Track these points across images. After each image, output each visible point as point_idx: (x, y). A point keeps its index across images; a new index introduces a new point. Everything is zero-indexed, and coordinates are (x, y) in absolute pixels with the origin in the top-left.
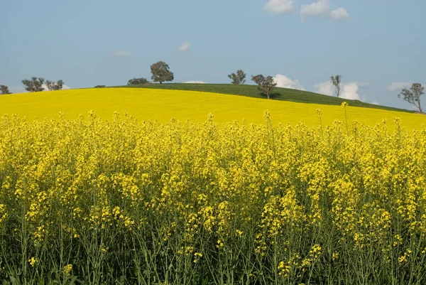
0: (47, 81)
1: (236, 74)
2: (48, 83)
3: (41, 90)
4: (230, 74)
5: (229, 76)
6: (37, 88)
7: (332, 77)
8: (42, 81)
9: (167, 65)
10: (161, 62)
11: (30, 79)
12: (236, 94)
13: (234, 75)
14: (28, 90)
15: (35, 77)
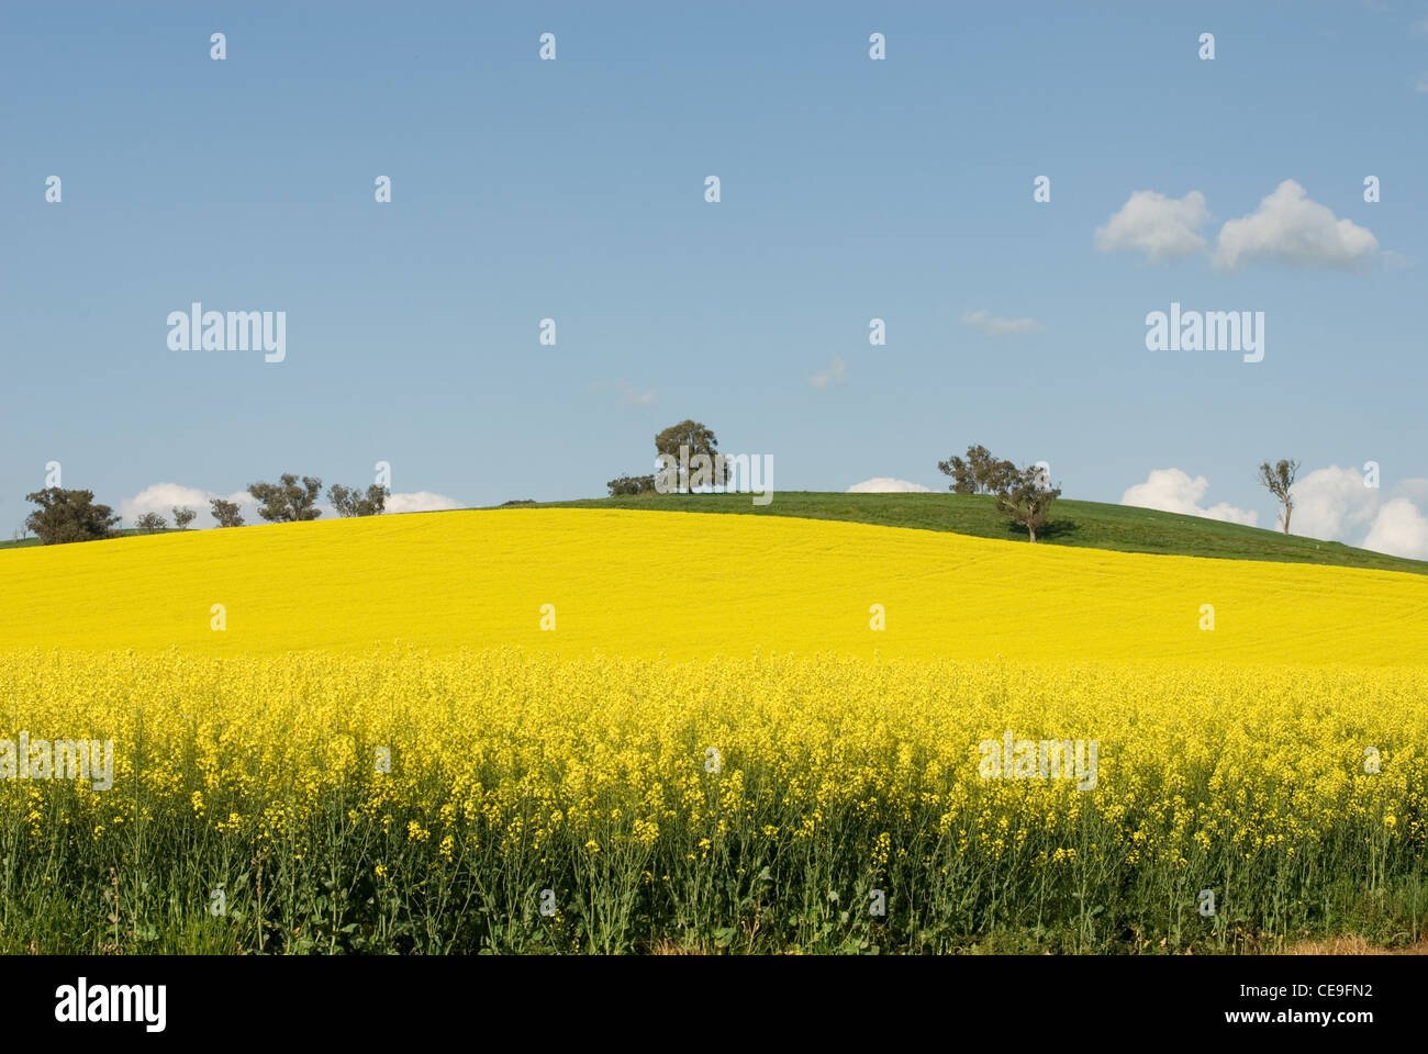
0: (335, 488)
1: (966, 459)
2: (339, 496)
3: (311, 516)
4: (946, 459)
5: (943, 467)
6: (297, 510)
7: (1267, 467)
8: (313, 488)
9: (709, 434)
10: (689, 424)
11: (274, 481)
12: (927, 526)
13: (958, 463)
14: (268, 516)
15: (291, 473)
